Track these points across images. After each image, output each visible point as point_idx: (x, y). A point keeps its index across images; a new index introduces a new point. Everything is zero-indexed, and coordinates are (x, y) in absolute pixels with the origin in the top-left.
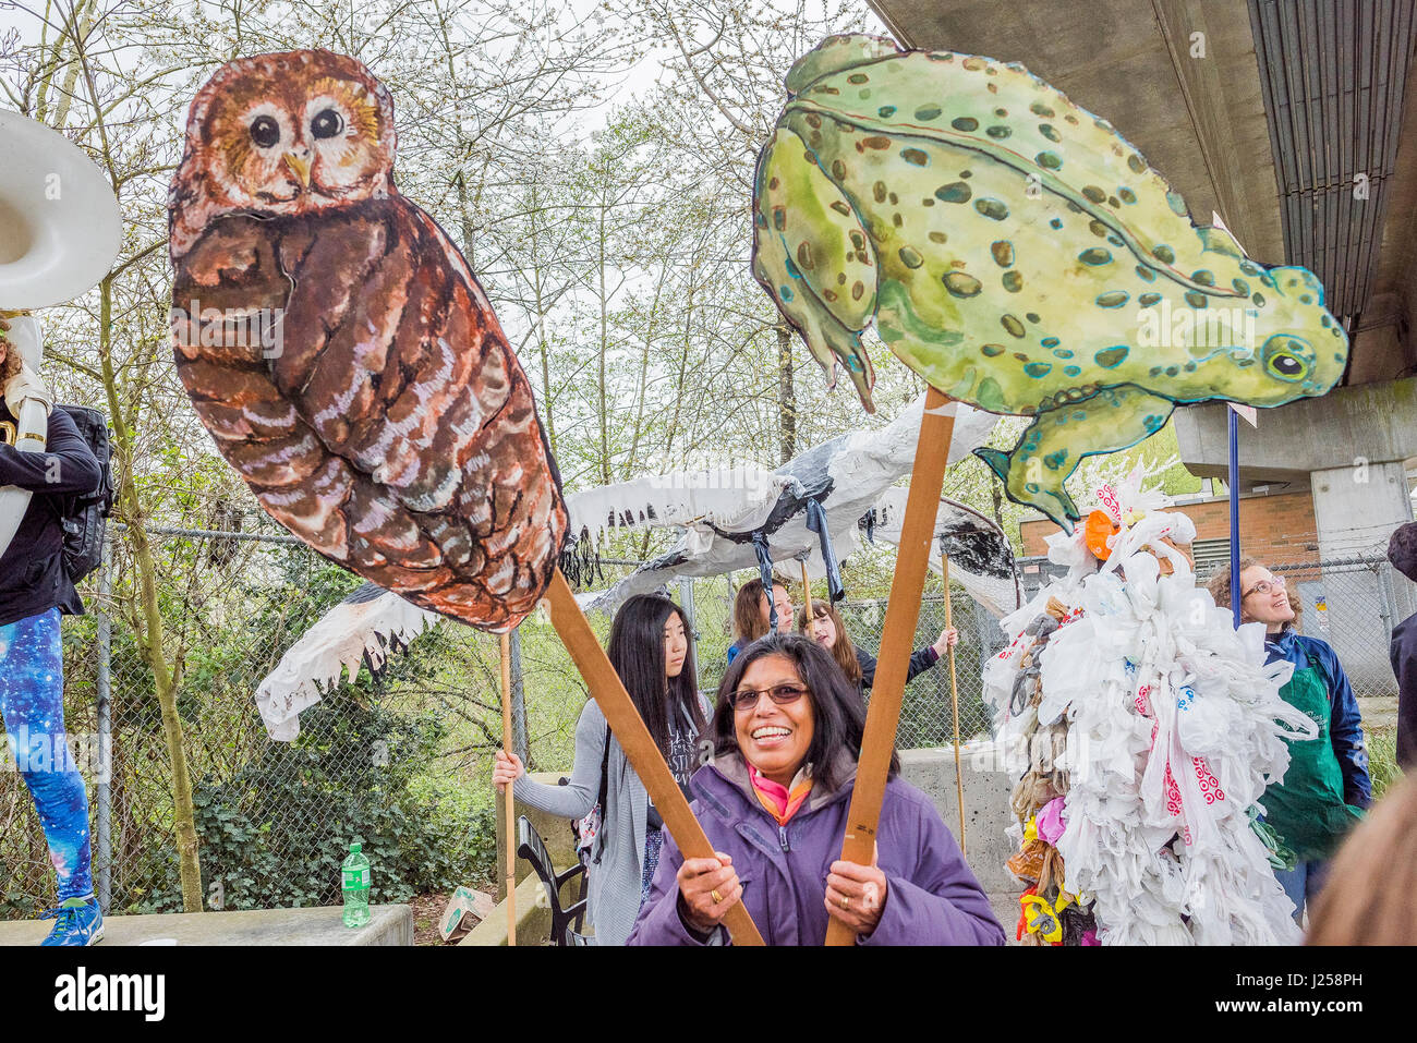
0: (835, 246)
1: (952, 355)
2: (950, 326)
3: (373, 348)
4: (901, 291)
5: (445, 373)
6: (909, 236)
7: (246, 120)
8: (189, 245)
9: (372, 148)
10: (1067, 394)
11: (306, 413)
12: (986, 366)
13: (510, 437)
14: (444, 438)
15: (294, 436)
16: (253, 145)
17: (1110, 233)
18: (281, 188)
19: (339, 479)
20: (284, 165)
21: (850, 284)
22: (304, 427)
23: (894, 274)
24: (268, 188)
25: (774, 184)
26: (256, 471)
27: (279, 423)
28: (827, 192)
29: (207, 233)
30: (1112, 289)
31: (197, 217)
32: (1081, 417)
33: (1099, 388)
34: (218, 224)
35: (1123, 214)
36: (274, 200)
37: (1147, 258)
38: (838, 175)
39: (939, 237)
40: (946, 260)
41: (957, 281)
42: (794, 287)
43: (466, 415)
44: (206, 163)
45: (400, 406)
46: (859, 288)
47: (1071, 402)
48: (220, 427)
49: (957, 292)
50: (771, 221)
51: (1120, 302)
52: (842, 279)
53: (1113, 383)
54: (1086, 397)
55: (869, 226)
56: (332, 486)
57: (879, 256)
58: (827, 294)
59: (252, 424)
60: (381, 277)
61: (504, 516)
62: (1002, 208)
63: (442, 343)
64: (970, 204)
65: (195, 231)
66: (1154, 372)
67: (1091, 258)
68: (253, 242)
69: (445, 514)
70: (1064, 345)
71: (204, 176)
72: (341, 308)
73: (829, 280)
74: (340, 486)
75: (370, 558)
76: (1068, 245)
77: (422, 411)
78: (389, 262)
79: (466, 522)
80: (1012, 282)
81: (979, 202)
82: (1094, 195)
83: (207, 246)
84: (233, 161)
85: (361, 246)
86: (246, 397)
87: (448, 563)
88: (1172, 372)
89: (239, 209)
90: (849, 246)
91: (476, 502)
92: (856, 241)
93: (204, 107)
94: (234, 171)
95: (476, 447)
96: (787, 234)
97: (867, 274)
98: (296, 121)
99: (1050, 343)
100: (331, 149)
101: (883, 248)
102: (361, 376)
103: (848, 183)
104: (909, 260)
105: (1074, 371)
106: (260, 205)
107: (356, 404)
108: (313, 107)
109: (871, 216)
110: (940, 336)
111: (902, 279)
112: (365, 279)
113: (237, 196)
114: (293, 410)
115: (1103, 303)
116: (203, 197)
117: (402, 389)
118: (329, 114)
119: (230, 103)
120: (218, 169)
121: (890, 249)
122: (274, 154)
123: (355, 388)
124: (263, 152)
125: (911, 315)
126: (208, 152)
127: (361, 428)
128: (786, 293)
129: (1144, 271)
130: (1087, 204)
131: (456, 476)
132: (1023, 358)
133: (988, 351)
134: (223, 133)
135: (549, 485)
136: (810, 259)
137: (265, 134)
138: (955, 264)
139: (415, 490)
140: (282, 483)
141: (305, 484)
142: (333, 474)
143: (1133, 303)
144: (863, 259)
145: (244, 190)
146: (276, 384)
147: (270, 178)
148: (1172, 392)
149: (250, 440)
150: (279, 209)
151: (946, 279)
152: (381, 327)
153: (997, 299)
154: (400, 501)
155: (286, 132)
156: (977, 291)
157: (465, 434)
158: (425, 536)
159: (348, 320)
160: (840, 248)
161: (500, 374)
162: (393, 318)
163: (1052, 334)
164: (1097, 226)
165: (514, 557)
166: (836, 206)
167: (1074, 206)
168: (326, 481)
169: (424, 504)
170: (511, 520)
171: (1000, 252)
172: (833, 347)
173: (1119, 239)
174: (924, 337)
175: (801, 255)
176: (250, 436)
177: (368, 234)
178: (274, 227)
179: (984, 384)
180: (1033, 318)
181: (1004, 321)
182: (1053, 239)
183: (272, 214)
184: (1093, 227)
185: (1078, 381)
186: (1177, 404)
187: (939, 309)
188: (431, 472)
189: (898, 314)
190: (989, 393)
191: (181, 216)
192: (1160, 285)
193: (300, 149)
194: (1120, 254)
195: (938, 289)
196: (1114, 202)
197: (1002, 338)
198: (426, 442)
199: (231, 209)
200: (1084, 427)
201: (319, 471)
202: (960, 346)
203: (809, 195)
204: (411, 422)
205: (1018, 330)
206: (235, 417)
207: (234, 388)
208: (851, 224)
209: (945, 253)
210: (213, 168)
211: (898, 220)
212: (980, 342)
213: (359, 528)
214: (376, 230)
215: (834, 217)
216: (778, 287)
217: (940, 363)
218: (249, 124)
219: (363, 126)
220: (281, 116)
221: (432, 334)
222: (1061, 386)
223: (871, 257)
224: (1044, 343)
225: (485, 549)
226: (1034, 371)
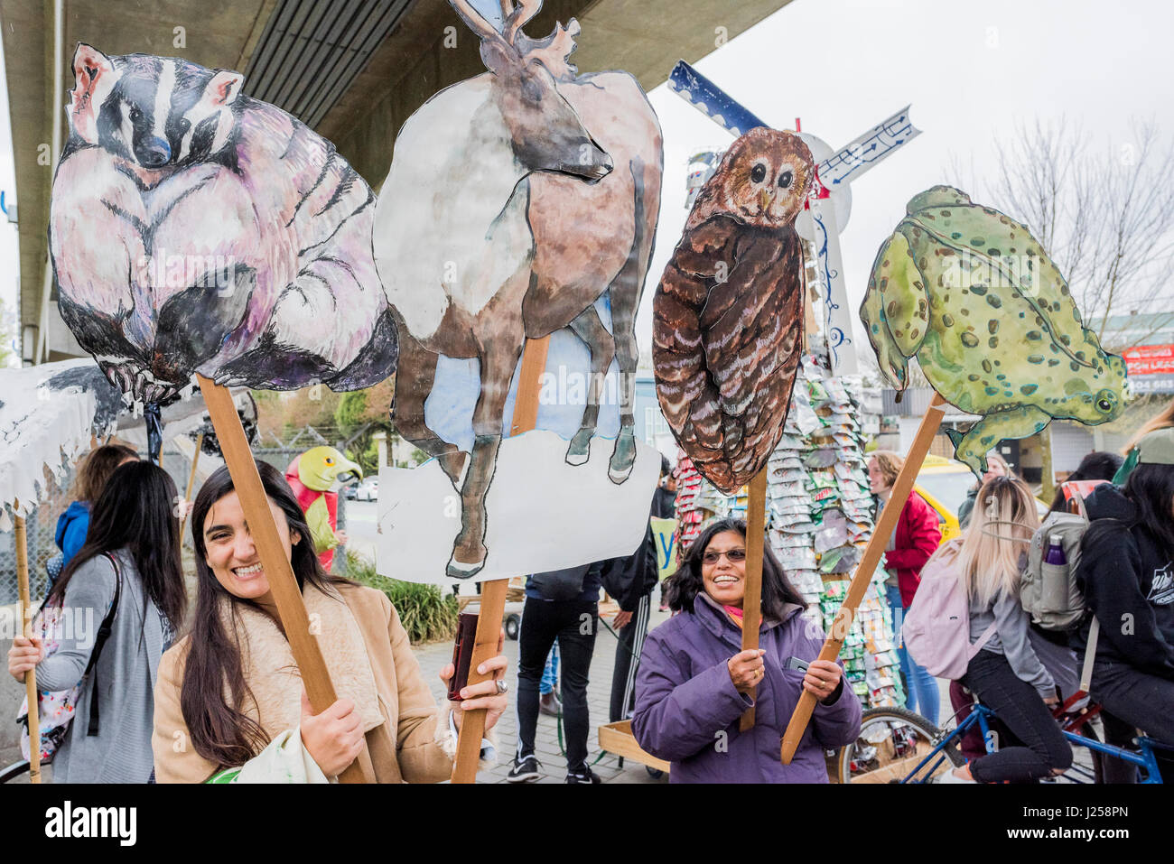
0: (909, 307)
1: (953, 377)
2: (958, 362)
3: (751, 313)
4: (937, 338)
5: (772, 337)
6: (950, 309)
7: (753, 164)
8: (696, 225)
9: (796, 200)
10: (1003, 406)
11: (706, 341)
12: (968, 386)
13: (781, 380)
14: (757, 373)
15: (691, 353)
16: (750, 179)
17: (1044, 324)
18: (753, 208)
19: (699, 385)
20: (759, 196)
21: (911, 329)
22: (701, 349)
23: (937, 328)
24: (747, 206)
25: (886, 264)
26: (663, 369)
27: (689, 343)
28: (914, 275)
29: (709, 221)
30: (1037, 354)
31: (707, 210)
32: (1006, 419)
33: (1019, 405)
34: (716, 218)
35: (1053, 316)
36: (747, 212)
37: (1056, 340)
38: (922, 266)
39: (965, 312)
40: (966, 325)
41: (968, 338)
42: (880, 326)
43: (770, 363)
44: (725, 180)
45: (747, 349)
46: (916, 332)
47: (1004, 410)
48: (659, 338)
49: (966, 344)
50: (879, 285)
51: (1038, 361)
52: (908, 326)
53: (1026, 403)
54: (1012, 409)
55: (931, 299)
56: (694, 389)
57: (931, 316)
58: (898, 333)
59: (676, 341)
60: (771, 273)
61: (761, 426)
62: (999, 301)
63: (778, 318)
64: (985, 297)
65: (703, 218)
66: (1047, 400)
67: (1032, 336)
68: (728, 234)
69: (738, 418)
70: (1006, 380)
71: (720, 187)
72: (747, 285)
73: (901, 326)
74: (697, 389)
75: (690, 437)
76: (1024, 327)
77: (755, 355)
78: (777, 266)
79: (745, 425)
80: (993, 343)
81: (990, 296)
82: (1042, 303)
83: (706, 229)
84: (737, 184)
85: (770, 253)
86: (681, 323)
87: (724, 449)
88: (1055, 402)
89: (728, 213)
90: (917, 308)
91: (753, 415)
92: (922, 306)
93: (737, 148)
94: (735, 190)
95: (765, 384)
96: (885, 295)
97: (921, 325)
98: (774, 172)
99: (1001, 378)
100: (782, 193)
101: (935, 312)
102: (739, 328)
103: (926, 272)
104: (947, 322)
105: (1009, 394)
106: (740, 214)
107: (730, 342)
108: (784, 168)
109: (933, 292)
110: (953, 367)
111: (941, 331)
112: (765, 272)
113: (731, 205)
114: (700, 338)
115: (1031, 360)
116: (714, 199)
117: (752, 340)
118: (788, 174)
119: (749, 151)
120: (727, 187)
121: (938, 314)
122: (758, 187)
123: (733, 334)
124: (753, 184)
125: (939, 352)
126: (729, 174)
127: (726, 357)
128: (875, 329)
129: (1054, 347)
130: (1038, 307)
131: (751, 397)
132: (986, 383)
133: (971, 378)
134: (740, 167)
135: (784, 412)
136: (894, 311)
137: (758, 175)
138: (970, 328)
139: (730, 401)
140: (671, 380)
141: (682, 385)
142: (698, 381)
143: (1045, 363)
144: (922, 317)
145: (735, 202)
146: (700, 320)
147: (750, 200)
148: (1052, 412)
149: (669, 350)
150: (748, 219)
151: (963, 336)
152: (759, 301)
153: (984, 351)
154: (722, 405)
155: (767, 178)
156: (976, 344)
157: (766, 373)
158: (722, 430)
159: (748, 293)
160: (912, 308)
161: (791, 343)
162: (765, 298)
163: (1003, 373)
164: (1039, 319)
165: (754, 451)
166: (916, 284)
167: (1033, 308)
168: (693, 384)
169: (731, 411)
170: (763, 429)
171: (993, 325)
172: (892, 364)
173: (1047, 328)
174: (942, 365)
175: (890, 308)
176: (671, 347)
177: (775, 247)
178: (742, 229)
179: (964, 395)
180: (997, 363)
181: (983, 363)
182: (1018, 323)
183: (743, 221)
184: (1037, 321)
185: (1009, 400)
186: (1053, 418)
187: (955, 352)
188: (743, 392)
189: (932, 351)
190: (965, 401)
191: (700, 207)
192: (1060, 356)
193: (770, 189)
194: (1045, 336)
195: (958, 341)
196: (1050, 309)
197: (980, 372)
198: (748, 374)
199: (724, 211)
200: (1006, 425)
201: (693, 377)
202: (959, 373)
203: (904, 274)
204: (747, 360)
205: (988, 369)
206: (669, 333)
207: (676, 316)
208: (921, 295)
209: (965, 321)
210: (726, 185)
211: (947, 299)
212: (969, 373)
213: (694, 418)
214: (779, 246)
215: (913, 290)
216: (872, 324)
217: (947, 381)
218: (753, 166)
219: (797, 186)
220: (769, 168)
221: (776, 313)
222: (1002, 402)
223: (927, 316)
224: (998, 377)
225: (744, 443)
226: (990, 392)
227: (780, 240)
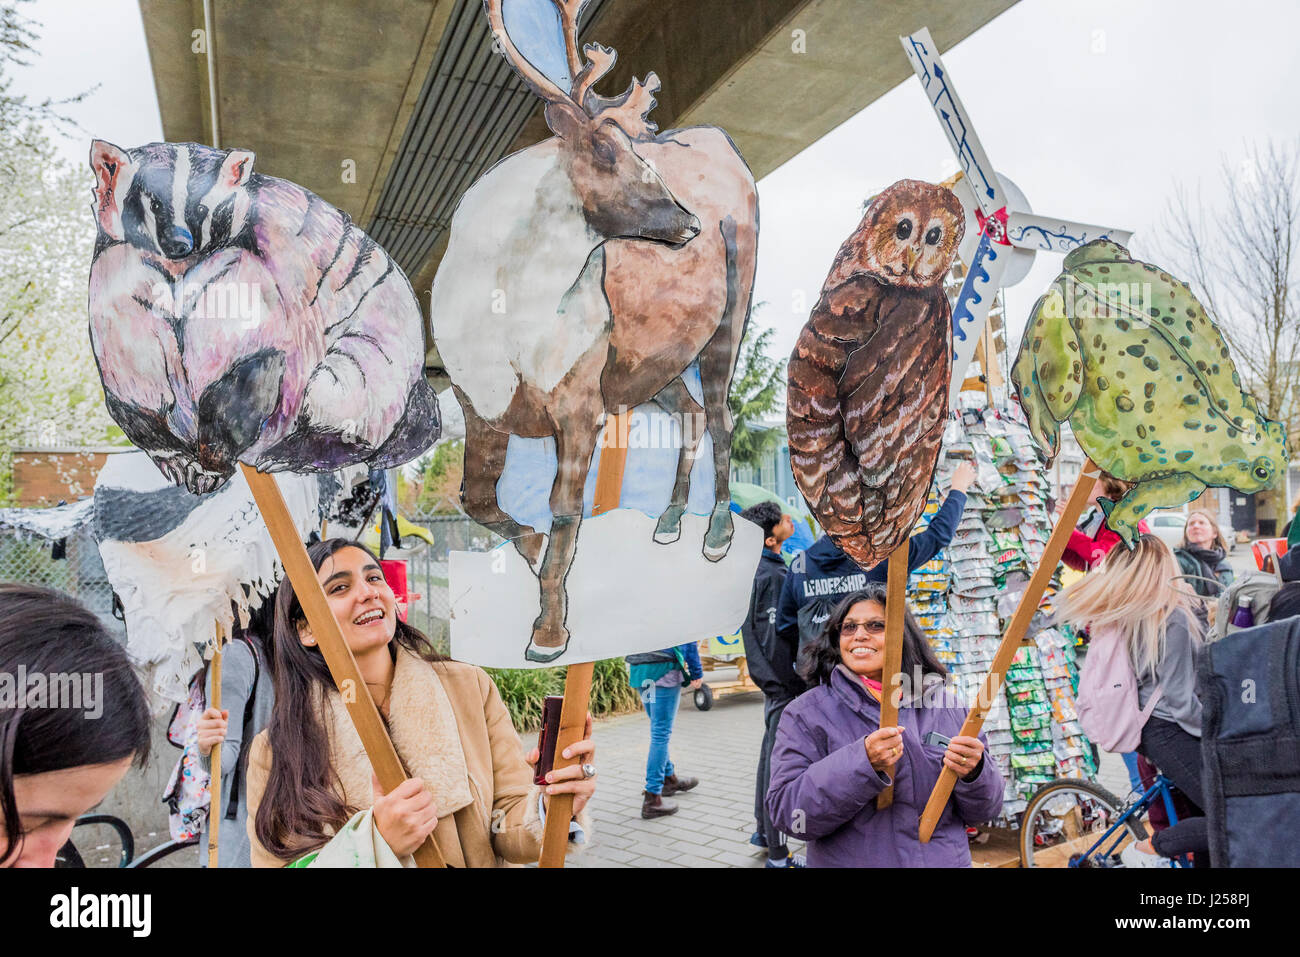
0: (1063, 368)
1: (1107, 443)
2: (1112, 427)
3: (893, 379)
4: (1090, 402)
5: (916, 404)
6: (1105, 371)
7: (898, 219)
8: (836, 285)
9: (944, 257)
10: (1156, 473)
11: (845, 409)
12: (1121, 452)
13: (925, 449)
14: (899, 442)
15: (829, 422)
16: (895, 235)
17: (1202, 388)
18: (898, 267)
19: (836, 455)
20: (905, 254)
21: (1065, 392)
22: (839, 418)
23: (1092, 390)
24: (891, 265)
25: (1040, 323)
26: (798, 439)
27: (826, 412)
28: (1068, 335)
29: (850, 281)
30: (1194, 419)
31: (847, 269)
32: (1160, 487)
33: (1174, 472)
34: (857, 278)
35: (1211, 379)
36: (891, 272)
37: (1214, 405)
38: (1077, 327)
39: (1121, 375)
40: (1122, 388)
41: (1124, 402)
42: (1032, 389)
43: (913, 432)
44: (867, 237)
45: (889, 417)
46: (1069, 395)
47: (1158, 478)
48: (794, 406)
49: (1121, 408)
50: (1032, 345)
51: (1195, 427)
52: (1061, 388)
53: (1181, 471)
54: (1165, 476)
55: (1086, 360)
56: (831, 459)
57: (1086, 378)
58: (1050, 396)
59: (812, 408)
60: (916, 335)
61: (903, 497)
62: (1156, 364)
63: (923, 384)
64: (1142, 358)
65: (843, 278)
66: (1203, 468)
67: (1189, 400)
68: (870, 295)
69: (878, 490)
70: (1162, 446)
71: (862, 245)
72: (890, 349)
73: (1054, 388)
74: (835, 460)
75: (827, 510)
76: (1181, 391)
77: (897, 423)
78: (923, 328)
79: (885, 496)
80: (1149, 407)
81: (1147, 359)
82: (1201, 365)
83: (846, 290)
84: (880, 241)
85: (915, 315)
86: (817, 390)
87: (863, 522)
88: (1211, 469)
89: (871, 272)
90: (1071, 370)
91: (894, 486)
92: (1076, 368)
93: (881, 202)
94: (878, 247)
95: (908, 454)
96: (1039, 355)
97: (1075, 388)
98: (921, 228)
99: (1155, 443)
100: (930, 251)
101: (1089, 374)
102: (881, 394)
103: (1082, 332)
104: (1101, 385)
105: (1163, 461)
106: (884, 273)
107: (871, 410)
108: (932, 223)
109: (1088, 353)
110: (1106, 432)
111: (1095, 395)
112: (909, 335)
113: (873, 264)
114: (838, 406)
115: (1187, 426)
116: (856, 257)
117: (895, 407)
118: (937, 230)
119: (894, 205)
120: (870, 244)
121: (1093, 376)
122: (903, 244)
123: (875, 401)
124: (898, 241)
125: (1092, 416)
126: (872, 230)
127: (867, 425)
128: (1027, 392)
129: (1212, 412)
130: (1197, 370)
131: (893, 467)
132: (1140, 450)
133: (1125, 444)
134: (884, 222)
135: (928, 483)
136: (1048, 373)
137: (903, 231)
138: (1125, 392)
139: (870, 472)
140: (807, 450)
141: (818, 456)
142: (836, 451)
143: (1202, 429)
144: (1076, 379)
145: (878, 261)
146: (838, 387)
147: (895, 259)
148: (1207, 479)
149: (805, 419)
150: (892, 279)
151: (1118, 400)
152: (903, 366)
153: (1139, 415)
154: (861, 477)
155: (914, 234)
156: (1131, 409)
157: (909, 442)
158: (861, 502)
159: (891, 358)
160: (1066, 370)
161: (937, 411)
162: (910, 363)
163: (1158, 438)
164: (1197, 383)
165: (895, 523)
166: (1071, 344)
167: (1191, 370)
168: (830, 454)
169: (871, 482)
170: (905, 500)
171: (1149, 389)
172: (1043, 429)
173: (1205, 393)
174: (1096, 431)
175: (1043, 370)
176: (807, 416)
177: (921, 308)
178: (885, 290)
179: (1117, 462)
180: (1152, 428)
181: (1138, 429)
182: (1175, 386)
183: (886, 281)
184: (1195, 384)
185: (1164, 467)
186: (1208, 486)
187: (1108, 416)
188: (884, 462)
189: (1085, 416)
190: (1118, 467)
191: (840, 266)
192: (1217, 422)
193: (916, 247)
194: (1203, 400)
195: (1112, 405)
196: (1209, 372)
197: (1135, 438)
198: (890, 444)
199: (867, 270)
200: (1159, 493)
201: (829, 448)
202: (1113, 439)
203: (1058, 334)
204: (889, 429)
205: (1143, 435)
206: (805, 401)
207: (812, 384)
208: (1075, 357)
209: (1119, 385)
210: (869, 242)
211: (1102, 360)
212: (1123, 438)
213: (831, 490)
214: (926, 307)
215: (1067, 350)
216: (1023, 388)
217: (1099, 447)
218: (899, 222)
219: (947, 243)
220: (916, 223)
221: (921, 378)
222: (1155, 469)
223: (1081, 379)
224: (1153, 443)
225: (885, 515)
226: (1144, 458)
227: (926, 300)
